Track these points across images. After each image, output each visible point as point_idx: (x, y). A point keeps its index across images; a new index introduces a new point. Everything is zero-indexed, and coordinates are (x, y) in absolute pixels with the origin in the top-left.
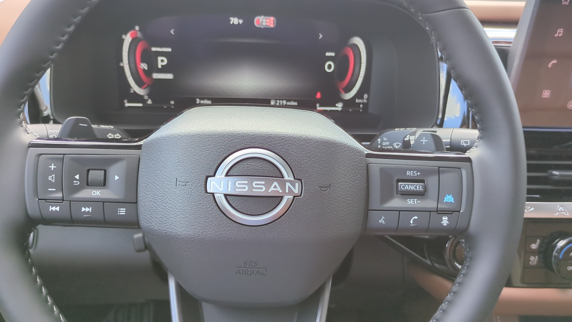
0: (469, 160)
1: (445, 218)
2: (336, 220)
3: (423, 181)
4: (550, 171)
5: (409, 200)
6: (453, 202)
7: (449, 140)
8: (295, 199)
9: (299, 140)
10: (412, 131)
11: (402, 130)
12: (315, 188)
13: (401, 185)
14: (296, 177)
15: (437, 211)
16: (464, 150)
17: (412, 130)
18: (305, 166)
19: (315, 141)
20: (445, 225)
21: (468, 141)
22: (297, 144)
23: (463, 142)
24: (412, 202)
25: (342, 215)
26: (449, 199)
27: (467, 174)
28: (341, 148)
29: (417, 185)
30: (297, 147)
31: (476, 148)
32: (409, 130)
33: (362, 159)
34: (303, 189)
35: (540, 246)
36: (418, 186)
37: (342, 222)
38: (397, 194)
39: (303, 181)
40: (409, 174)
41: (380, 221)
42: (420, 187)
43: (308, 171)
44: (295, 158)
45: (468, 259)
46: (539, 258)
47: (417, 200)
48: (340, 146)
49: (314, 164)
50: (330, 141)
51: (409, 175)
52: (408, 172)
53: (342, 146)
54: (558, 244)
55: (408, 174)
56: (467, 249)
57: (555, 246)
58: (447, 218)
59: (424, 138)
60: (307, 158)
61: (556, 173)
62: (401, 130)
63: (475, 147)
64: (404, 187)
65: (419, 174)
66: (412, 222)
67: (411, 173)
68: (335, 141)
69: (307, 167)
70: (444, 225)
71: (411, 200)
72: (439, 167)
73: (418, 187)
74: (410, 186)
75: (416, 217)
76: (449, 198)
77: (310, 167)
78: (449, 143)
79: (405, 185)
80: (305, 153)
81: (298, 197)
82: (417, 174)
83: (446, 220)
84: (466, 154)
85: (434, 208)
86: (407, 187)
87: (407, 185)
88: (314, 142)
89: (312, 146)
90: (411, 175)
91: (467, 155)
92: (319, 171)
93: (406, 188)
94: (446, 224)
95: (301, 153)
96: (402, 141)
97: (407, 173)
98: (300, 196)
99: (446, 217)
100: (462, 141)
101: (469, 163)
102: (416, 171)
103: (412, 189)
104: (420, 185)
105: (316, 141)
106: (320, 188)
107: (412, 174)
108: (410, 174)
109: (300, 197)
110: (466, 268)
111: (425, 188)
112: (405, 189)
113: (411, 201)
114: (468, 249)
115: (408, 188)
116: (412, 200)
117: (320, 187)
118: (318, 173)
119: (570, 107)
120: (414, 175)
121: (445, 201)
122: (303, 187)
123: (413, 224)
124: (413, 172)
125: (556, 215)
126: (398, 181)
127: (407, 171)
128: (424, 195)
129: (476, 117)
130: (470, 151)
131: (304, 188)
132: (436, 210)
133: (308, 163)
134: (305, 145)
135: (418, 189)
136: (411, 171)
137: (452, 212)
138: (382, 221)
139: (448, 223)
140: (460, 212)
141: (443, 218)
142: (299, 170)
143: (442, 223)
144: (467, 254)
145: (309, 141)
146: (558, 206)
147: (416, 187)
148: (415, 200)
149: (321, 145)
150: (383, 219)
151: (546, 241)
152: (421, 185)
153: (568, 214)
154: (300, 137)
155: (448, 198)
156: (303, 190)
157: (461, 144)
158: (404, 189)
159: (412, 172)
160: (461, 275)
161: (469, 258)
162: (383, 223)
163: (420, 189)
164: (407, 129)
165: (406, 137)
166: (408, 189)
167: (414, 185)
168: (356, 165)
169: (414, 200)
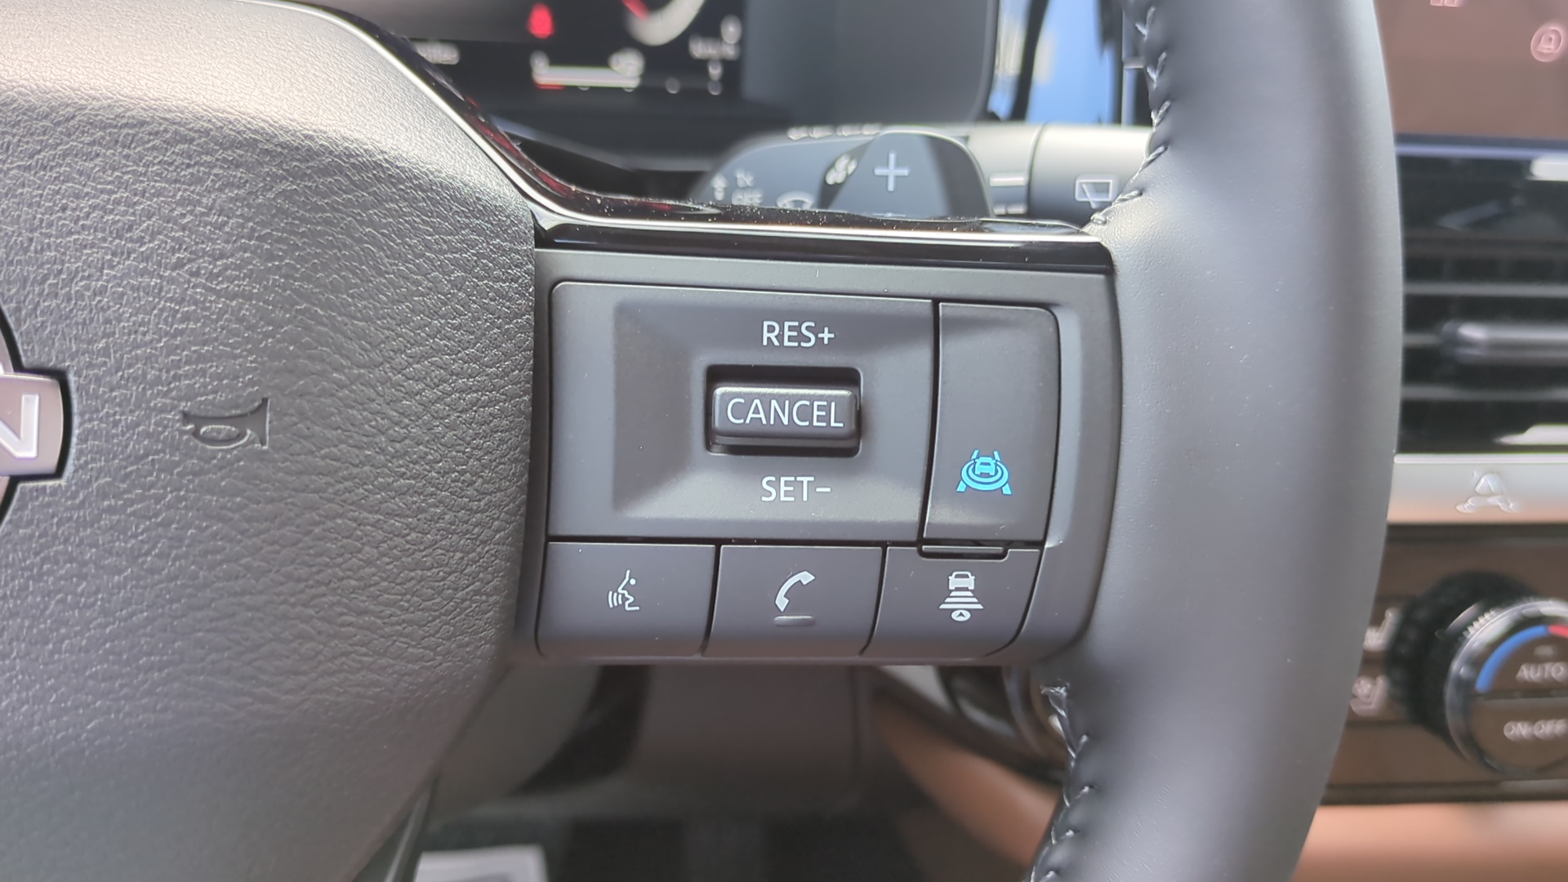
0: (1097, 259)
1: (962, 583)
2: (311, 612)
3: (846, 377)
4: (1447, 327)
5: (768, 483)
6: (1007, 490)
7: (1020, 180)
8: (17, 495)
9: (59, 124)
10: (862, 140)
11: (820, 138)
12: (157, 424)
13: (727, 397)
14: (23, 359)
15: (921, 541)
16: (1080, 217)
17: (861, 134)
18: (87, 288)
19: (166, 131)
20: (961, 619)
21: (1108, 184)
22: (39, 152)
23: (1084, 186)
24: (787, 494)
25: (353, 583)
26: (988, 476)
27: (1087, 336)
28: (353, 182)
29: (812, 399)
30: (45, 168)
31: (1141, 194)
32: (849, 136)
33: (505, 252)
34: (76, 432)
35: (1398, 638)
36: (816, 404)
37: (350, 624)
38: (709, 444)
39: (72, 379)
40: (772, 336)
41: (613, 600)
42: (827, 409)
43: (107, 321)
44: (26, 234)
45: (1086, 789)
46: (1394, 683)
47: (812, 479)
48: (341, 170)
49: (151, 275)
50: (270, 138)
51: (776, 343)
52: (771, 329)
53: (362, 167)
54: (1470, 629)
55: (769, 338)
56: (1080, 737)
57: (1459, 637)
58: (970, 583)
59: (892, 157)
60: (104, 240)
61: (1473, 331)
62: (814, 139)
63: (1134, 193)
64: (741, 411)
65: (826, 335)
66: (782, 602)
67: (787, 333)
68: (311, 138)
69: (102, 291)
70: (955, 616)
71: (783, 479)
72: (936, 301)
73: (820, 408)
74: (774, 403)
75: (806, 577)
76: (985, 469)
77: (122, 295)
78: (1024, 192)
79: (750, 398)
80: (94, 208)
81: (41, 484)
82: (820, 340)
83: (966, 589)
84: (1086, 229)
85: (901, 526)
86: (756, 411)
87: (757, 402)
88: (157, 142)
89: (146, 166)
90: (786, 343)
91: (1092, 234)
92: (182, 321)
93: (751, 415)
94: (967, 615)
95: (64, 209)
96: (816, 186)
97: (766, 335)
98: (59, 472)
99: (967, 576)
100: (1081, 184)
101: (1101, 277)
102: (812, 324)
103: (785, 421)
104: (829, 399)
105: (176, 132)
106: (190, 427)
107: (790, 339)
108: (780, 337)
109: (50, 483)
110: (1072, 838)
111: (860, 419)
112: (748, 421)
113: (783, 488)
114: (1085, 739)
115: (762, 415)
116: (787, 484)
117: (187, 417)
118: (181, 332)
119: (1542, 54)
120: (803, 344)
121: (962, 488)
122: (76, 420)
123: (788, 611)
124: (798, 329)
125: (1467, 511)
126: (717, 375)
127: (766, 324)
128: (849, 452)
129: (1145, 31)
130: (1105, 215)
131: (81, 424)
132: (913, 537)
133: (112, 267)
134: (98, 155)
135: (815, 423)
136: (787, 324)
137: (1000, 549)
138: (621, 598)
139: (979, 606)
140: (1040, 544)
141: (954, 582)
142: (48, 311)
143: (943, 606)
144: (1077, 760)
145: (125, 131)
146: (1475, 474)
147: (805, 413)
148: (805, 480)
149: (208, 158)
150: (627, 587)
151: (1422, 615)
152: (835, 398)
153: (1511, 505)
154: (70, 109)
155: (979, 469)
156: (74, 440)
157: (1079, 198)
158: (742, 421)
159: (791, 329)
160: (1047, 873)
161: (1091, 787)
162: (627, 608)
163: (827, 419)
164: (839, 134)
165: (832, 166)
166: (764, 422)
167: (794, 399)
168: (458, 285)
169: (799, 479)
